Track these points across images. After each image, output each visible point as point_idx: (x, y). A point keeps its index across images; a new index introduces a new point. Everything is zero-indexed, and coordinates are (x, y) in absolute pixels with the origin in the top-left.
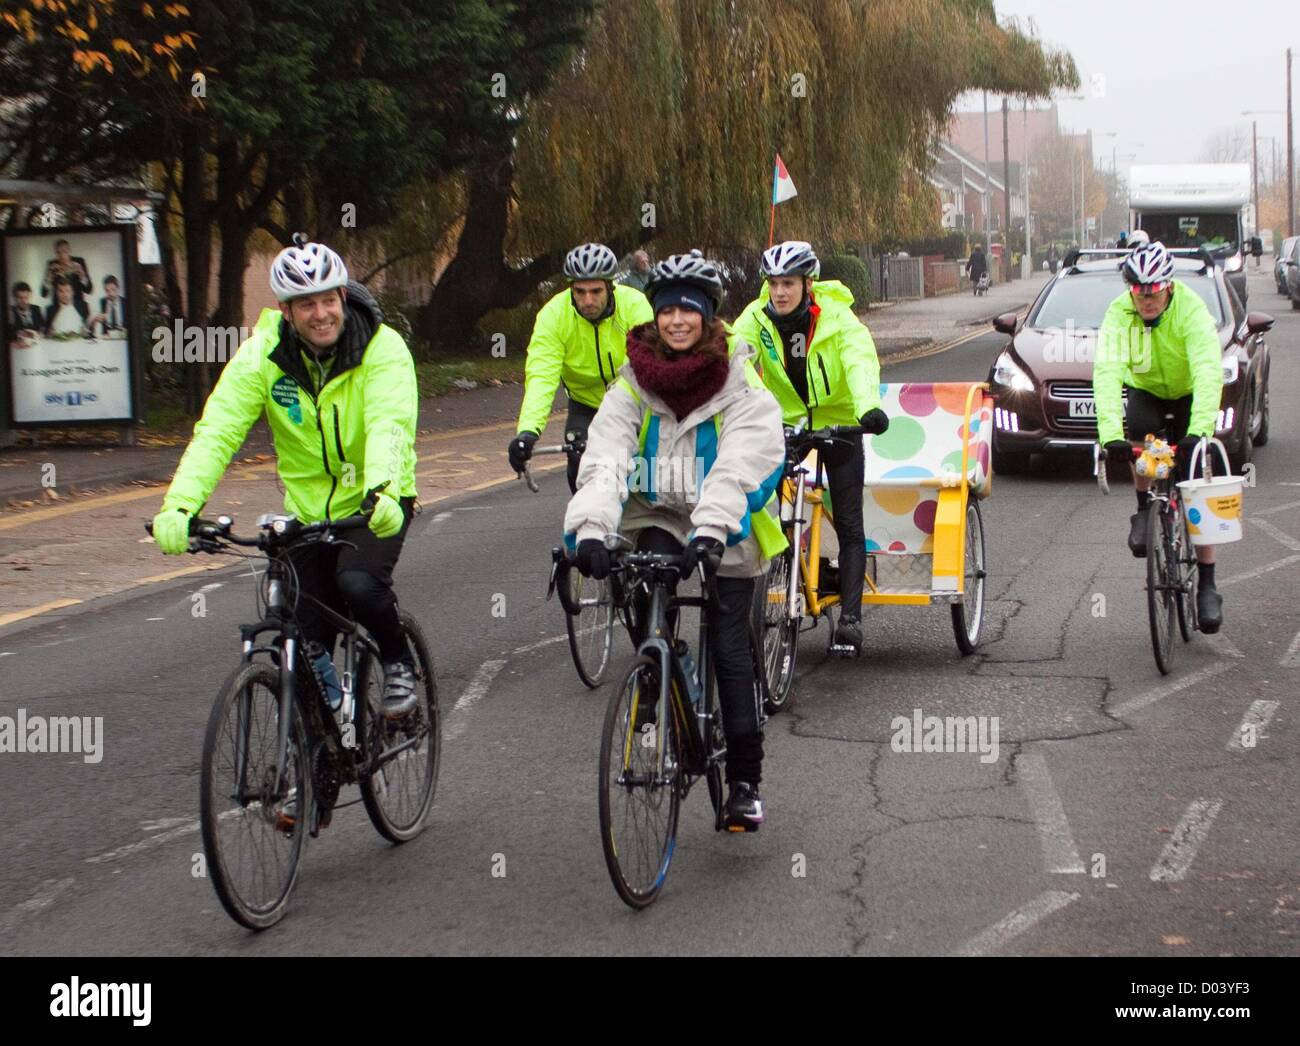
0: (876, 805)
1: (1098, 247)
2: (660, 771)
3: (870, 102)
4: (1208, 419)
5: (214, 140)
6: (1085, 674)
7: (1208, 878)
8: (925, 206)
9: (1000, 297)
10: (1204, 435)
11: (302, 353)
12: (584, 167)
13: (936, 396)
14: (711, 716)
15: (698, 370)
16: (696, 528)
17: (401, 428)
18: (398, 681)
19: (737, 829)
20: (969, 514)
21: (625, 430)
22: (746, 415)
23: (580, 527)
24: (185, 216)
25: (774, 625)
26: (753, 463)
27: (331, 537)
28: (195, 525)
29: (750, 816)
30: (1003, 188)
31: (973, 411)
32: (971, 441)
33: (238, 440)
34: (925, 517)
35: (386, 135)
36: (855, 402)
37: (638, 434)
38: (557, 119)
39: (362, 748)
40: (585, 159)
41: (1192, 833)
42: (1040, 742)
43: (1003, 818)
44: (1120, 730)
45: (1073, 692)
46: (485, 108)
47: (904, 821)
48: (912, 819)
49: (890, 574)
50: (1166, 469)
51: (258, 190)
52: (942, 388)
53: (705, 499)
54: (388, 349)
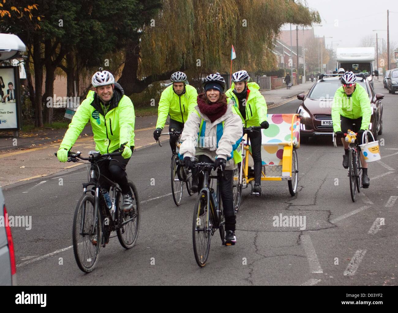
0: (256, 251)
1: (327, 73)
3: (254, 27)
4: (366, 125)
5: (44, 39)
6: (322, 210)
7: (362, 275)
8: (271, 60)
9: (296, 89)
10: (366, 129)
11: (101, 103)
12: (162, 48)
13: (283, 118)
14: (220, 211)
15: (219, 108)
17: (130, 126)
18: (127, 200)
19: (229, 244)
20: (293, 153)
21: (196, 126)
22: (232, 122)
24: (34, 63)
25: (235, 186)
26: (234, 136)
27: (111, 158)
29: (233, 240)
30: (296, 55)
31: (294, 122)
32: (294, 131)
33: (82, 129)
34: (280, 154)
35: (99, 37)
36: (259, 119)
37: (199, 127)
38: (154, 32)
39: (117, 221)
40: (163, 45)
41: (357, 260)
42: (308, 231)
43: (297, 255)
44: (334, 227)
45: (319, 215)
46: (131, 29)
47: (265, 256)
48: (267, 256)
49: (269, 171)
50: (355, 140)
51: (58, 55)
52: (285, 116)
53: (220, 146)
54: (126, 102)
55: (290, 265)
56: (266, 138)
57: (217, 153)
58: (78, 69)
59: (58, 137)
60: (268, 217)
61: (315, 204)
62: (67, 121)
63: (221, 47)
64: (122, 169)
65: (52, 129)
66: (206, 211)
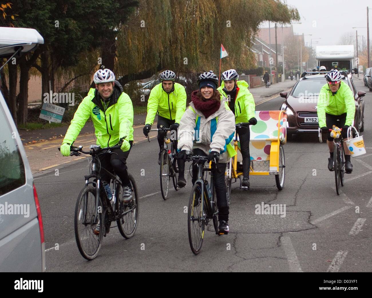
0: (235, 253)
1: (307, 71)
2: (202, 216)
6: (303, 210)
8: (250, 59)
9: (275, 87)
10: (350, 125)
11: (101, 99)
12: (139, 46)
13: (270, 115)
14: (214, 202)
15: (212, 104)
16: (211, 149)
17: (130, 121)
18: (127, 192)
19: (222, 234)
20: (280, 149)
21: (192, 121)
22: (225, 117)
23: (182, 147)
26: (227, 131)
27: (110, 151)
28: (72, 148)
29: (226, 230)
30: (275, 53)
31: (281, 119)
32: (280, 128)
33: (83, 124)
34: (267, 150)
35: (74, 36)
36: (248, 116)
37: (195, 122)
38: (130, 31)
39: (118, 211)
40: (140, 44)
41: (338, 261)
42: (288, 233)
43: (277, 257)
44: (314, 228)
45: (299, 216)
46: (107, 28)
47: (244, 259)
48: (247, 258)
49: (257, 166)
50: (339, 135)
51: (32, 54)
52: (271, 112)
53: (214, 140)
54: (125, 99)
55: (270, 267)
56: (254, 134)
57: (211, 146)
58: (53, 69)
59: (32, 138)
60: (248, 218)
61: (295, 205)
62: (42, 122)
63: (198, 45)
64: (123, 163)
65: (27, 130)
66: (201, 202)
